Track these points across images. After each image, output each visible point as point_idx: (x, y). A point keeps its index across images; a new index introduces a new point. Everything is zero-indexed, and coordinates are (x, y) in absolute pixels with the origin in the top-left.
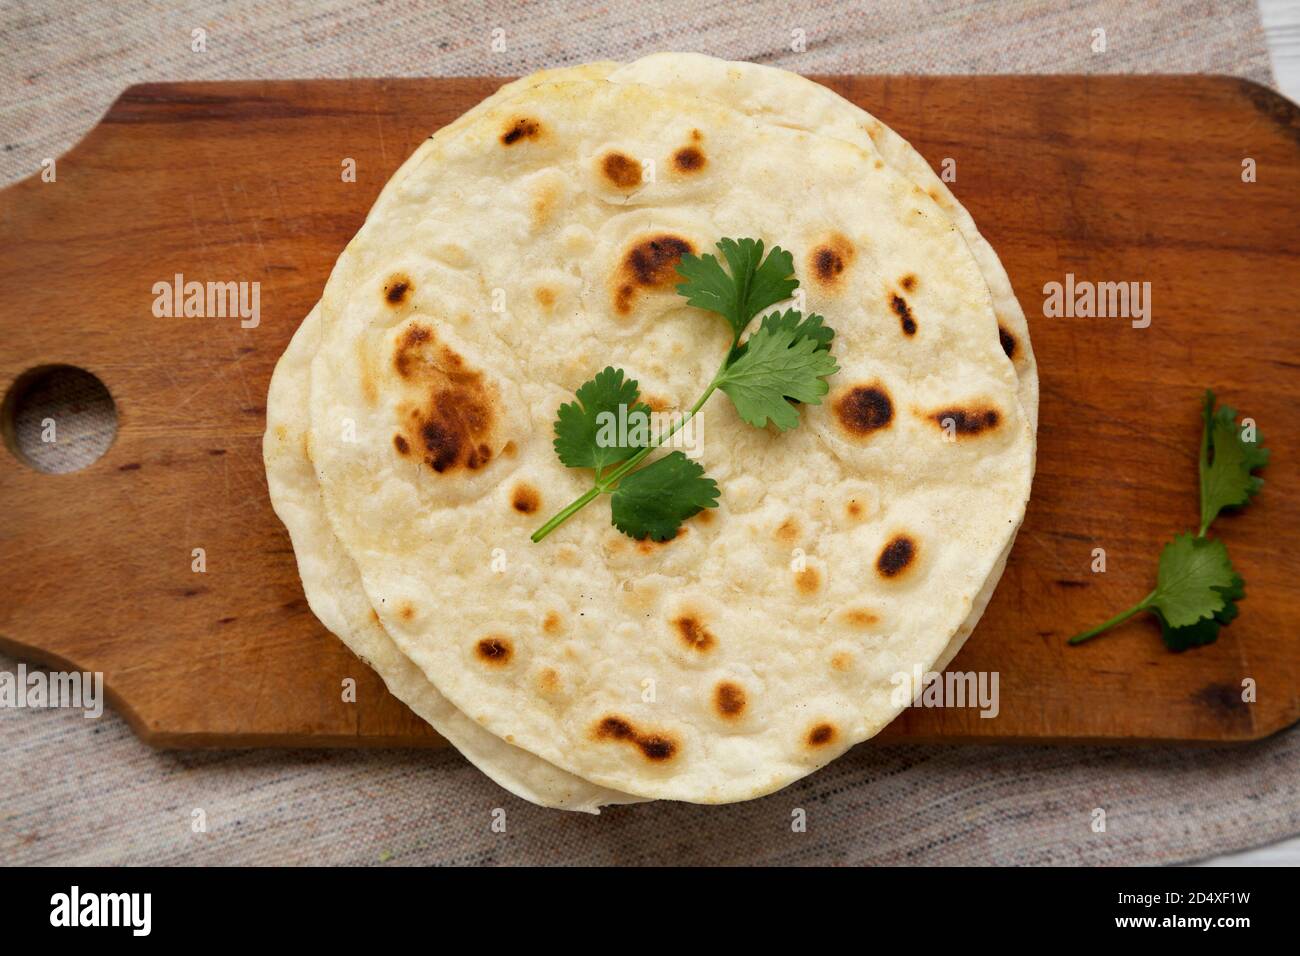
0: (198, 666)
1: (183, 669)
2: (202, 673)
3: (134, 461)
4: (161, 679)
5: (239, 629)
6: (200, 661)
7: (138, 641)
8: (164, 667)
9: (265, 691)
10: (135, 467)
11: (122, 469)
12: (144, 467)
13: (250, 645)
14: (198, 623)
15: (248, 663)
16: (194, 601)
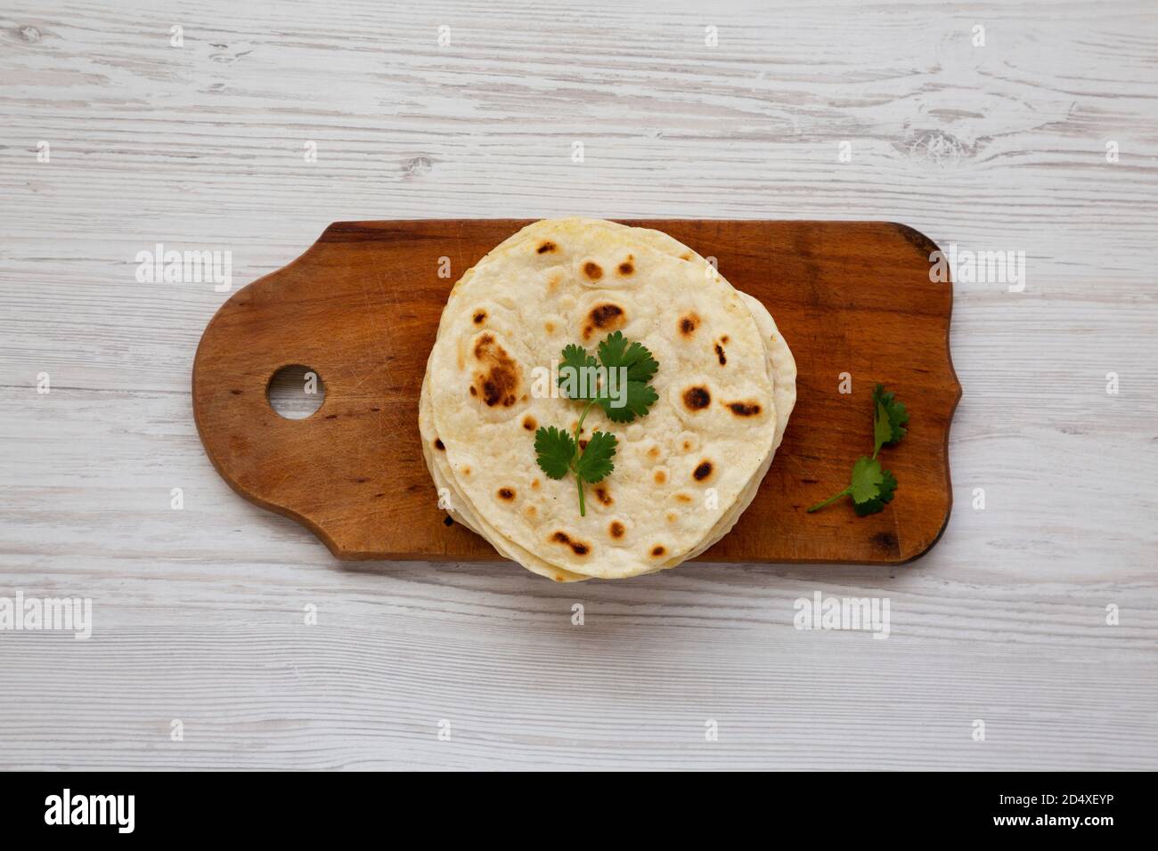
0: (365, 518)
1: (356, 520)
2: (367, 521)
3: (333, 414)
4: (346, 524)
5: (385, 500)
6: (366, 515)
7: (335, 505)
8: (348, 518)
9: (399, 531)
10: (334, 417)
11: (327, 418)
12: (338, 417)
13: (391, 508)
14: (365, 496)
15: (390, 516)
16: (363, 485)
